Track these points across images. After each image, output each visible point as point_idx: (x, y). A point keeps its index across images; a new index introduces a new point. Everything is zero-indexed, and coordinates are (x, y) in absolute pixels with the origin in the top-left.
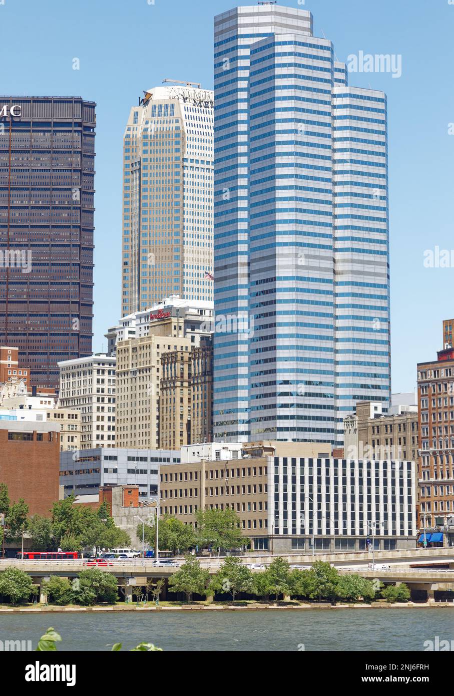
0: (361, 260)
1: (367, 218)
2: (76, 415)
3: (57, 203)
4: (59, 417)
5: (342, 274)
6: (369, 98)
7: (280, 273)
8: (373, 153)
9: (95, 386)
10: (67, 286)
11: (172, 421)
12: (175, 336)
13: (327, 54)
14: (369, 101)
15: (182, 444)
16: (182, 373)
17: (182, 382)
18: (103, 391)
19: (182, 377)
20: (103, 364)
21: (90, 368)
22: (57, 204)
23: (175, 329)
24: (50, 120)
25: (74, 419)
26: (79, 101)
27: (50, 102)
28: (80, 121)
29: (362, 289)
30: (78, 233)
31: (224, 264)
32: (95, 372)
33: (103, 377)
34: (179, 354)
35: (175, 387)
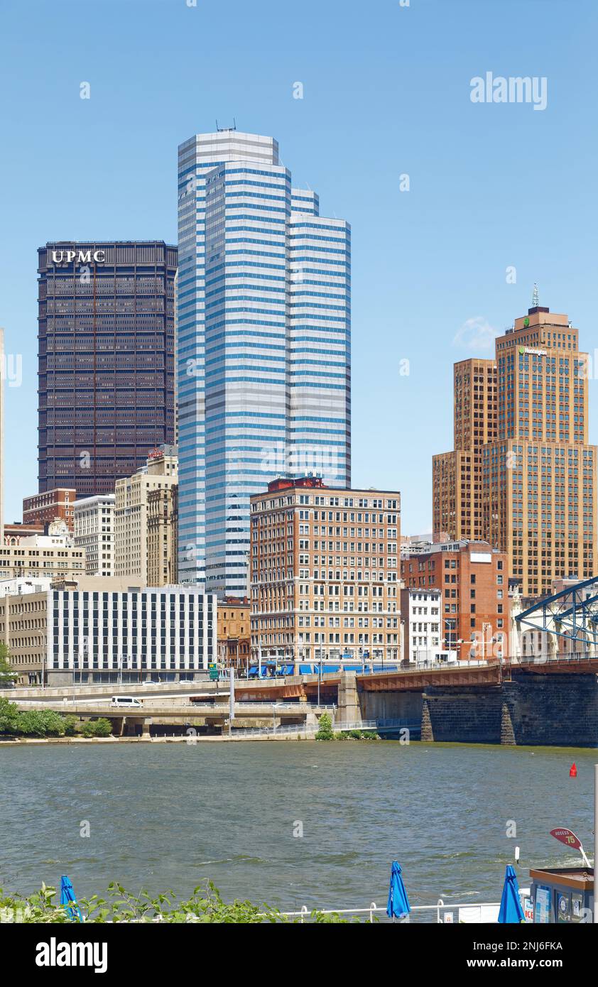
0: (317, 395)
1: (324, 352)
2: (81, 553)
3: (141, 347)
4: (63, 555)
5: (297, 409)
6: (328, 227)
7: (229, 408)
8: (332, 284)
9: (101, 525)
10: (152, 430)
11: (157, 558)
12: (168, 474)
13: (282, 182)
14: (328, 230)
15: (165, 581)
16: (166, 511)
17: (166, 520)
18: (109, 530)
19: (166, 514)
20: (109, 503)
21: (96, 507)
22: (141, 349)
23: (168, 467)
24: (133, 265)
25: (79, 557)
26: (162, 245)
27: (133, 246)
28: (162, 265)
29: (326, 425)
30: (163, 377)
31: (186, 402)
32: (100, 512)
33: (109, 517)
34: (162, 493)
35: (159, 524)
